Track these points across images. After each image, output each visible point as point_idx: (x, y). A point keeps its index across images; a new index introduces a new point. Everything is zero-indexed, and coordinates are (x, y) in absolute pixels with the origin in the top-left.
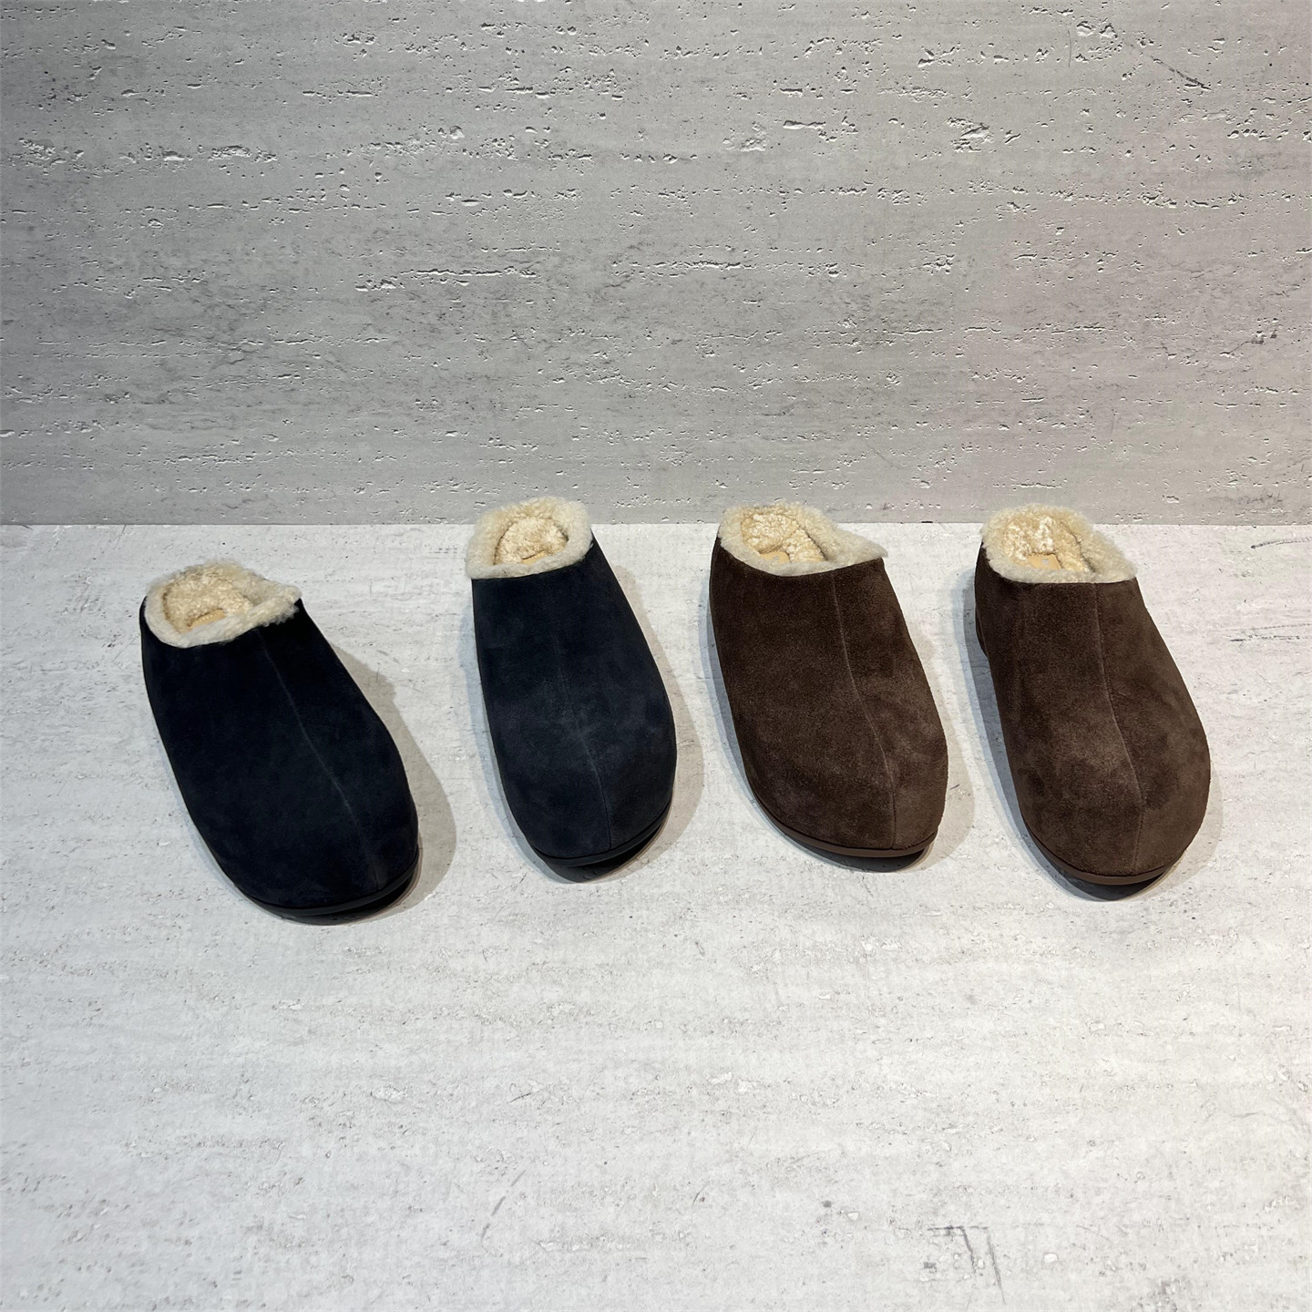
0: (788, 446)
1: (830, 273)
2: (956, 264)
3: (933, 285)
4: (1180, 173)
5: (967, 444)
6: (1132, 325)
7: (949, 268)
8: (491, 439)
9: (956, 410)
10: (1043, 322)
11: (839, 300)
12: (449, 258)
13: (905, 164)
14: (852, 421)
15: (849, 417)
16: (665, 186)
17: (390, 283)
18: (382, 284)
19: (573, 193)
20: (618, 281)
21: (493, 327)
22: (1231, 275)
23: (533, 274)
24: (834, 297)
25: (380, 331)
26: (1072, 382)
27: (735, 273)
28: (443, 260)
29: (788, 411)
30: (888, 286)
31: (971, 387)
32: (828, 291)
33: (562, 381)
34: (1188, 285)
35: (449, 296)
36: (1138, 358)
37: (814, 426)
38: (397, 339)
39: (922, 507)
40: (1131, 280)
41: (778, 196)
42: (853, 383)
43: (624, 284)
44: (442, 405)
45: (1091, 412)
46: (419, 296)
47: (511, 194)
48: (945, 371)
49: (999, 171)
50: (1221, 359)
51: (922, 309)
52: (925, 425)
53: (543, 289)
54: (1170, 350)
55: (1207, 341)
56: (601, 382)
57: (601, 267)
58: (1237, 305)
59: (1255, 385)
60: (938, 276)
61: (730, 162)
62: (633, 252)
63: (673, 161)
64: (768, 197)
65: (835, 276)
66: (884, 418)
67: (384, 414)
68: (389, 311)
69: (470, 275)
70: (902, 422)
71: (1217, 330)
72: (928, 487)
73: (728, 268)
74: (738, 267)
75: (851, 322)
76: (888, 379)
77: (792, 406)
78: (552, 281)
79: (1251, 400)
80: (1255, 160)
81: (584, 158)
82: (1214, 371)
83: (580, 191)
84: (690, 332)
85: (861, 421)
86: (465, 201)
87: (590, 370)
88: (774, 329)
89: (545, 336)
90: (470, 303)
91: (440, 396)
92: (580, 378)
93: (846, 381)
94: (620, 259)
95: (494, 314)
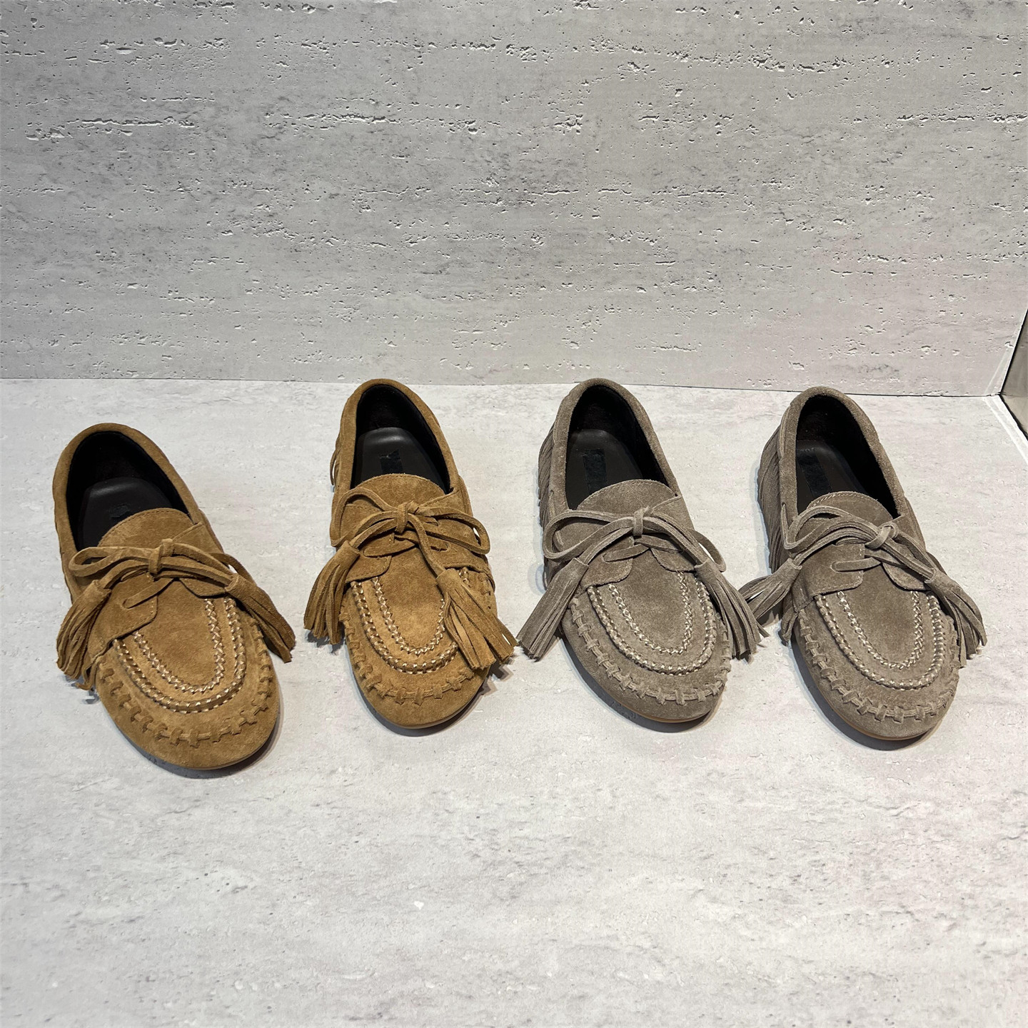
0: (448, 306)
1: (469, 130)
2: (586, 124)
3: (566, 145)
4: (785, 36)
5: (609, 306)
6: (751, 190)
7: (579, 128)
8: (170, 291)
9: (596, 271)
10: (670, 185)
11: (481, 159)
12: (111, 108)
13: (530, 20)
14: (504, 281)
15: (500, 277)
16: (306, 36)
17: (58, 132)
18: (51, 133)
19: (220, 42)
20: (273, 132)
21: (160, 178)
22: (838, 142)
23: (191, 124)
24: (476, 155)
25: (55, 181)
26: (700, 246)
27: (382, 128)
28: (105, 110)
29: (444, 269)
30: (524, 145)
31: (609, 249)
32: (469, 148)
33: (230, 234)
34: (801, 151)
35: (115, 147)
36: (758, 223)
37: (469, 286)
38: (72, 189)
39: (573, 368)
40: (747, 144)
41: (413, 49)
42: (501, 243)
43: (279, 136)
44: (120, 256)
45: (719, 276)
46: (87, 146)
47: (162, 43)
48: (584, 232)
49: (618, 30)
50: (834, 226)
51: (557, 169)
52: (570, 286)
53: (203, 140)
54: (788, 216)
55: (821, 208)
56: (267, 235)
57: (255, 118)
58: (846, 172)
59: (866, 253)
60: (570, 136)
61: (365, 13)
62: (283, 103)
63: (311, 12)
64: (405, 50)
65: (474, 133)
66: (532, 279)
67: (67, 265)
68: (61, 161)
69: (132, 125)
70: (549, 283)
71: (829, 197)
72: (578, 348)
73: (375, 122)
74: (383, 121)
75: (493, 181)
76: (533, 240)
77: (447, 265)
78: (210, 132)
79: (865, 268)
80: (854, 24)
81: (227, 6)
82: (828, 238)
83: (227, 40)
84: (345, 187)
85: (512, 281)
86: (120, 49)
87: (255, 223)
88: (425, 186)
89: (211, 188)
90: (137, 153)
91: (118, 248)
92: (247, 231)
93: (494, 241)
94: (272, 110)
95: (160, 165)
